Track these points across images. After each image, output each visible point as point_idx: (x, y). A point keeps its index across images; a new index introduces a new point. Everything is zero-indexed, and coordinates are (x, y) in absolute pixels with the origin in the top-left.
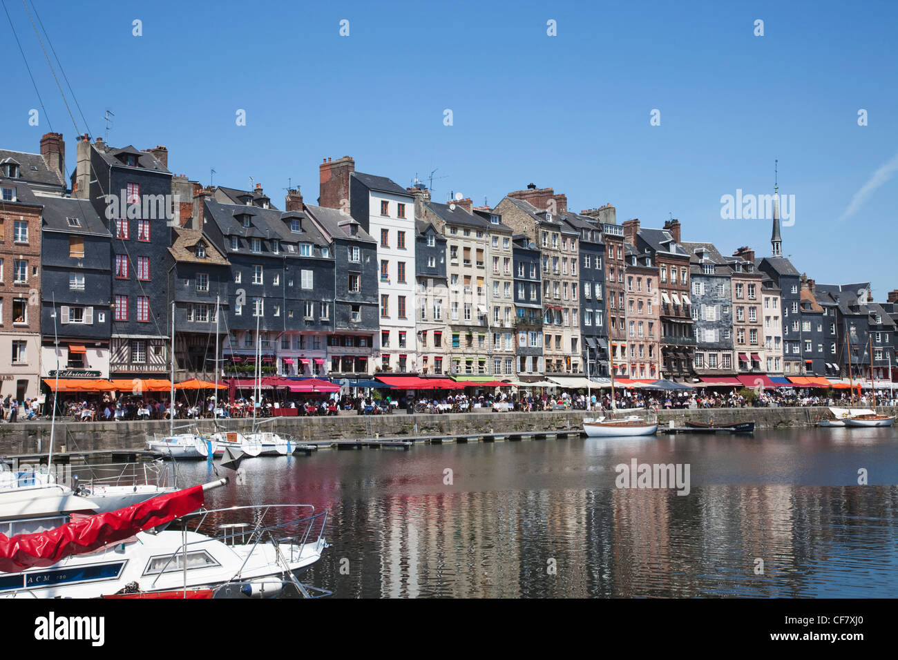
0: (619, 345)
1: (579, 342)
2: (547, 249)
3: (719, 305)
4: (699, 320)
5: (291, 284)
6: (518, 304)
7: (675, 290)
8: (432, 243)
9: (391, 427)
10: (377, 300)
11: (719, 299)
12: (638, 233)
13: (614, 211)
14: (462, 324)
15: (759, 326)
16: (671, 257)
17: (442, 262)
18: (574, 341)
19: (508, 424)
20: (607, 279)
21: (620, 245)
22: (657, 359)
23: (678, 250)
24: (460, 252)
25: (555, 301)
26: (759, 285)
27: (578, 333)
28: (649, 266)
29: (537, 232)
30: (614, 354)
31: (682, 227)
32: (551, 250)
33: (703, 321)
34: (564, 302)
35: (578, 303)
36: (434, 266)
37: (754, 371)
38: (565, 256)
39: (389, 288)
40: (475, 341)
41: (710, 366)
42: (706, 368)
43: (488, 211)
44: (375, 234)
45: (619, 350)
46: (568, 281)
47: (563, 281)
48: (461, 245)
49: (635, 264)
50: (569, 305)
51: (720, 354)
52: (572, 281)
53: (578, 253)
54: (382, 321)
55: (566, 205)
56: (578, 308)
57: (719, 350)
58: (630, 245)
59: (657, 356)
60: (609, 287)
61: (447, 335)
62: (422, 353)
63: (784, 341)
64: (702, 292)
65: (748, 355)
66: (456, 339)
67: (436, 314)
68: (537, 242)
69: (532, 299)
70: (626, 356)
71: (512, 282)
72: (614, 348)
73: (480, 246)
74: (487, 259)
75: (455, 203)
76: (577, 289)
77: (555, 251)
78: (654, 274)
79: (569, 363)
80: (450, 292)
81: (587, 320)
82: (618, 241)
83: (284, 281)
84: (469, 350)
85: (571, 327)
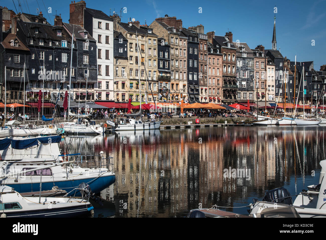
0: (204, 88)
1: (186, 87)
2: (173, 45)
3: (248, 71)
4: (239, 78)
5: (57, 59)
6: (160, 70)
7: (230, 64)
8: (121, 41)
10: (96, 67)
11: (249, 68)
12: (214, 38)
13: (203, 28)
14: (134, 79)
15: (265, 80)
16: (228, 49)
17: (126, 50)
18: (184, 86)
20: (200, 59)
21: (206, 43)
22: (221, 95)
23: (231, 46)
24: (134, 46)
25: (176, 68)
26: (266, 63)
27: (186, 83)
28: (218, 53)
29: (169, 37)
30: (202, 92)
32: (175, 45)
33: (241, 78)
34: (180, 69)
35: (186, 70)
36: (122, 52)
38: (181, 48)
39: (102, 62)
40: (140, 86)
41: (244, 98)
42: (242, 99)
43: (146, 27)
44: (95, 37)
45: (204, 91)
46: (182, 59)
47: (180, 59)
48: (134, 42)
49: (212, 52)
50: (182, 70)
51: (248, 93)
52: (184, 60)
53: (187, 47)
54: (99, 77)
55: (182, 25)
56: (186, 72)
57: (248, 91)
58: (210, 43)
59: (221, 94)
60: (200, 62)
61: (128, 83)
62: (116, 91)
63: (276, 87)
64: (241, 65)
65: (260, 94)
66: (131, 85)
67: (123, 74)
68: (169, 41)
69: (166, 68)
70: (207, 93)
71: (157, 60)
72: (202, 89)
73: (143, 43)
74: (146, 49)
75: (132, 23)
76: (186, 63)
77: (177, 46)
78: (220, 57)
79: (182, 96)
80: (129, 64)
81: (190, 77)
82: (205, 41)
83: (54, 58)
84: (137, 90)
85: (183, 80)
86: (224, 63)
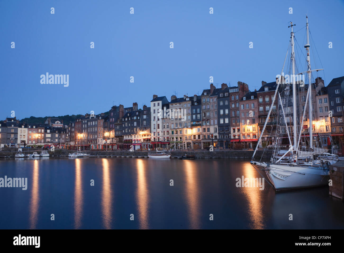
0: (236, 128)
2: (204, 103)
5: (132, 125)
6: (193, 121)
14: (174, 128)
18: (215, 129)
20: (231, 107)
22: (257, 132)
23: (269, 89)
27: (217, 126)
28: (253, 98)
34: (211, 118)
35: (217, 117)
38: (212, 103)
39: (155, 123)
40: (178, 132)
44: (152, 111)
45: (236, 130)
46: (213, 111)
47: (211, 111)
48: (174, 108)
49: (245, 99)
50: (213, 118)
53: (217, 102)
54: (154, 130)
56: (217, 118)
59: (257, 130)
60: (232, 110)
61: (170, 132)
63: (331, 117)
64: (284, 103)
66: (173, 132)
67: (168, 127)
69: (198, 118)
71: (191, 115)
73: (180, 108)
78: (255, 101)
79: (212, 136)
80: (171, 121)
81: (222, 122)
82: (236, 94)
83: (131, 125)
84: (176, 135)
85: (214, 125)
86: (260, 105)
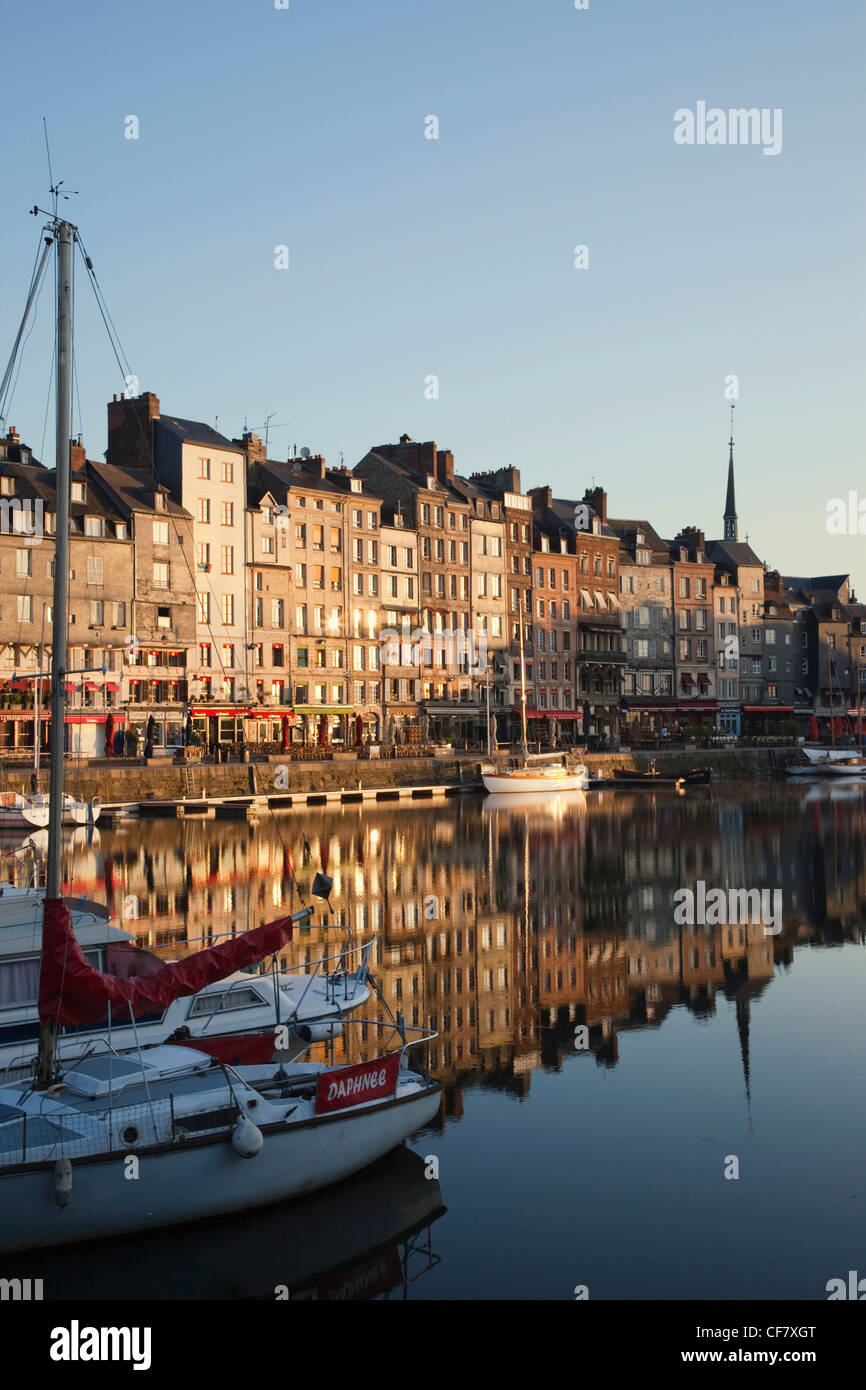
2: (428, 528)
3: (657, 607)
4: (630, 628)
7: (598, 586)
8: (270, 519)
9: (221, 782)
10: (193, 600)
12: (549, 505)
13: (518, 475)
14: (310, 633)
15: (709, 635)
16: (593, 539)
19: (378, 774)
20: (509, 571)
21: (526, 523)
22: (574, 682)
23: (604, 531)
24: (309, 533)
25: (439, 601)
26: (710, 581)
28: (565, 552)
29: (414, 504)
30: (517, 676)
31: (608, 497)
32: (433, 530)
33: (633, 629)
34: (451, 603)
35: (469, 604)
37: (702, 697)
38: (452, 538)
40: (329, 658)
41: (644, 691)
42: (638, 694)
43: (345, 473)
44: (191, 504)
46: (456, 573)
47: (449, 573)
48: (309, 520)
49: (546, 551)
50: (458, 607)
51: (657, 675)
52: (461, 574)
53: (469, 534)
54: (202, 629)
55: (452, 466)
56: (469, 611)
57: (656, 668)
59: (573, 678)
60: (510, 582)
61: (292, 649)
62: (256, 675)
63: (741, 657)
64: (635, 590)
65: (695, 677)
66: (302, 654)
70: (533, 678)
71: (379, 575)
72: (517, 667)
73: (336, 523)
74: (346, 542)
75: (299, 460)
76: (469, 585)
77: (439, 530)
78: (572, 563)
80: (294, 588)
84: (321, 670)
86: (582, 583)
